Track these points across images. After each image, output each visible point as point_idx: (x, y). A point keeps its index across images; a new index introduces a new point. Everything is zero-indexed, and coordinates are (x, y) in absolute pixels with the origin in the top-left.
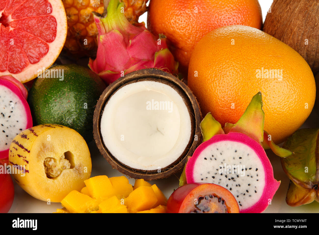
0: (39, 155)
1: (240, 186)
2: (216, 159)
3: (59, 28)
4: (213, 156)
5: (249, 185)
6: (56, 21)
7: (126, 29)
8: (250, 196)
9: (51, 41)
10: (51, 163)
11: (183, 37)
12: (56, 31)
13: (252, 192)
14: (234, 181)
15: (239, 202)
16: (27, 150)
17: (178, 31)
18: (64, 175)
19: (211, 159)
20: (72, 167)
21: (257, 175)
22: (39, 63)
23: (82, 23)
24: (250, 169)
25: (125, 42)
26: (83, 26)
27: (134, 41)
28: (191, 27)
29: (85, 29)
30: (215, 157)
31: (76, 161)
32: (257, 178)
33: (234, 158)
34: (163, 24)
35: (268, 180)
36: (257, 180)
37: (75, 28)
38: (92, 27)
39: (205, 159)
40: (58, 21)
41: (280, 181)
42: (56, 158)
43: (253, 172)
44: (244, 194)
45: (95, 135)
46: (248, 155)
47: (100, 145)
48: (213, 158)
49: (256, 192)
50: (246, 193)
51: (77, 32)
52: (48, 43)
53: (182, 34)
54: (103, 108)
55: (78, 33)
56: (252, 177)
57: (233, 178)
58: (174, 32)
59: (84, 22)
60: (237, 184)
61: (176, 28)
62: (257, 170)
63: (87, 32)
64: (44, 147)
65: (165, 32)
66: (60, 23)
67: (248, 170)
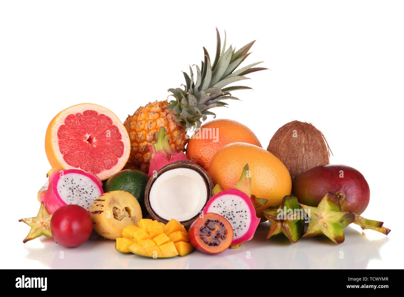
0: (110, 204)
1: (235, 223)
2: (220, 207)
3: (125, 149)
4: (219, 205)
5: (241, 222)
6: (123, 145)
7: (169, 152)
8: (242, 229)
9: (120, 157)
10: (117, 211)
11: (208, 159)
12: (123, 150)
13: (243, 227)
14: (232, 220)
15: (235, 234)
16: (103, 200)
17: (204, 156)
18: (125, 220)
19: (218, 207)
20: (129, 217)
21: (246, 216)
22: (110, 169)
23: (140, 153)
24: (242, 211)
25: (168, 158)
26: (140, 155)
27: (174, 156)
28: (213, 153)
29: (142, 157)
30: (220, 205)
31: (132, 214)
32: (246, 217)
33: (232, 205)
34: (195, 153)
35: (253, 218)
36: (246, 219)
37: (135, 156)
38: (147, 155)
39: (214, 207)
40: (125, 145)
41: (260, 218)
42: (120, 209)
43: (243, 214)
44: (238, 228)
45: (145, 202)
46: (240, 202)
47: (148, 208)
48: (219, 206)
49: (245, 226)
50: (239, 227)
51: (137, 158)
52: (117, 158)
53: (207, 158)
54: (151, 186)
55: (137, 160)
56: (243, 217)
57: (231, 218)
58: (202, 157)
59: (142, 152)
60: (234, 222)
61: (203, 154)
62: (246, 212)
63: (143, 159)
64: (113, 201)
65: (196, 158)
66: (126, 146)
67: (240, 212)
